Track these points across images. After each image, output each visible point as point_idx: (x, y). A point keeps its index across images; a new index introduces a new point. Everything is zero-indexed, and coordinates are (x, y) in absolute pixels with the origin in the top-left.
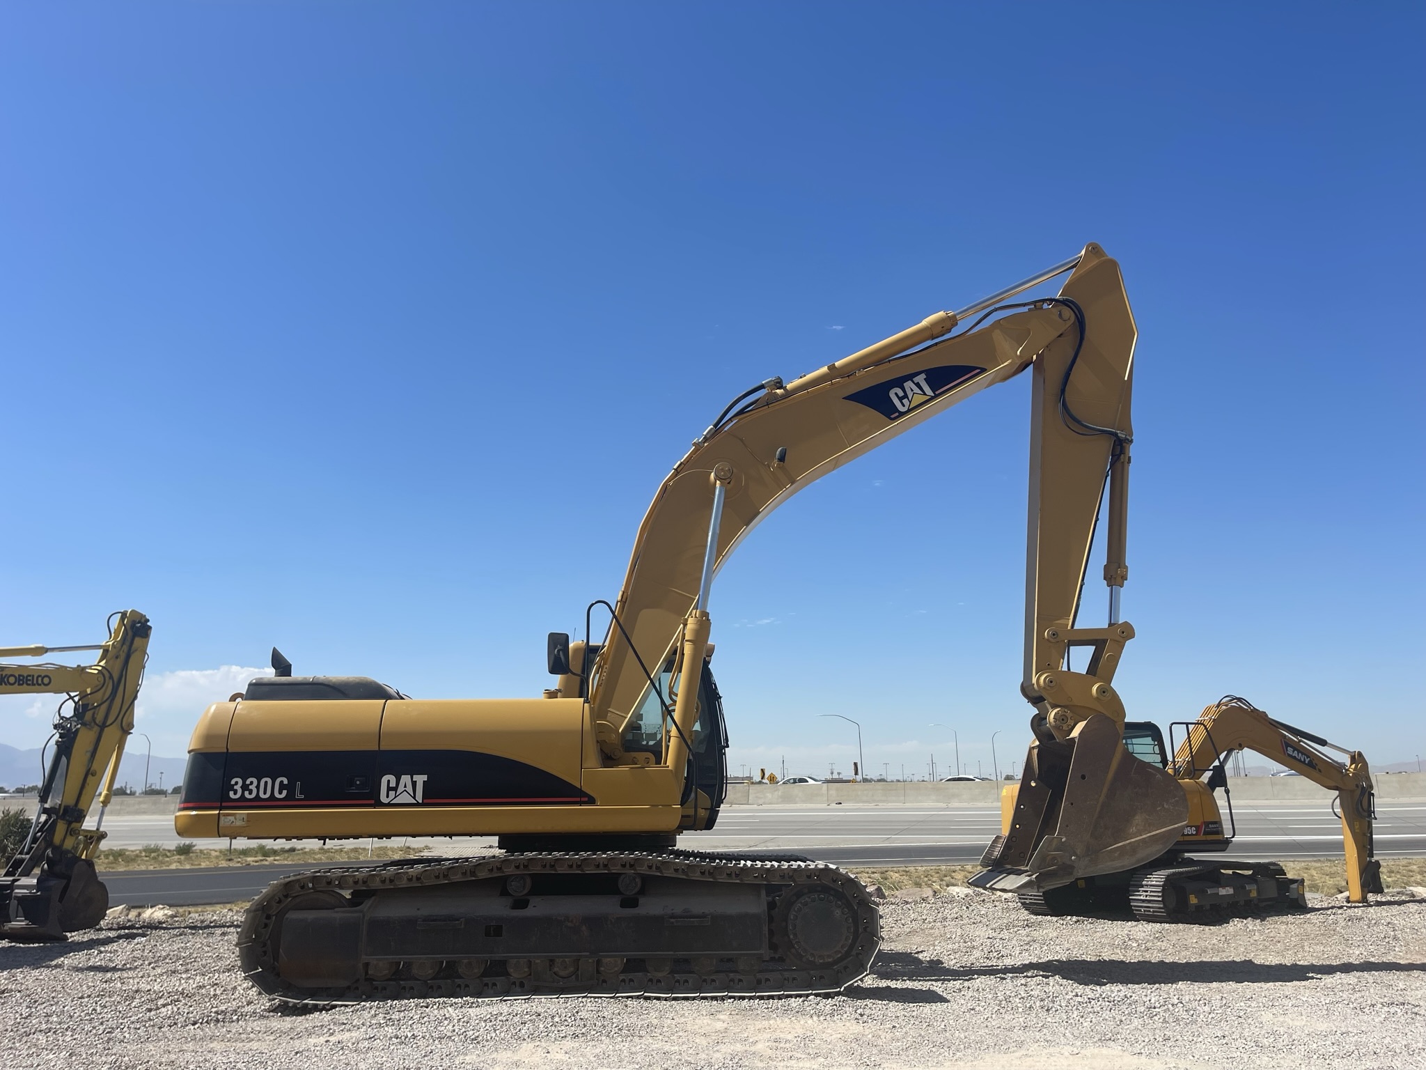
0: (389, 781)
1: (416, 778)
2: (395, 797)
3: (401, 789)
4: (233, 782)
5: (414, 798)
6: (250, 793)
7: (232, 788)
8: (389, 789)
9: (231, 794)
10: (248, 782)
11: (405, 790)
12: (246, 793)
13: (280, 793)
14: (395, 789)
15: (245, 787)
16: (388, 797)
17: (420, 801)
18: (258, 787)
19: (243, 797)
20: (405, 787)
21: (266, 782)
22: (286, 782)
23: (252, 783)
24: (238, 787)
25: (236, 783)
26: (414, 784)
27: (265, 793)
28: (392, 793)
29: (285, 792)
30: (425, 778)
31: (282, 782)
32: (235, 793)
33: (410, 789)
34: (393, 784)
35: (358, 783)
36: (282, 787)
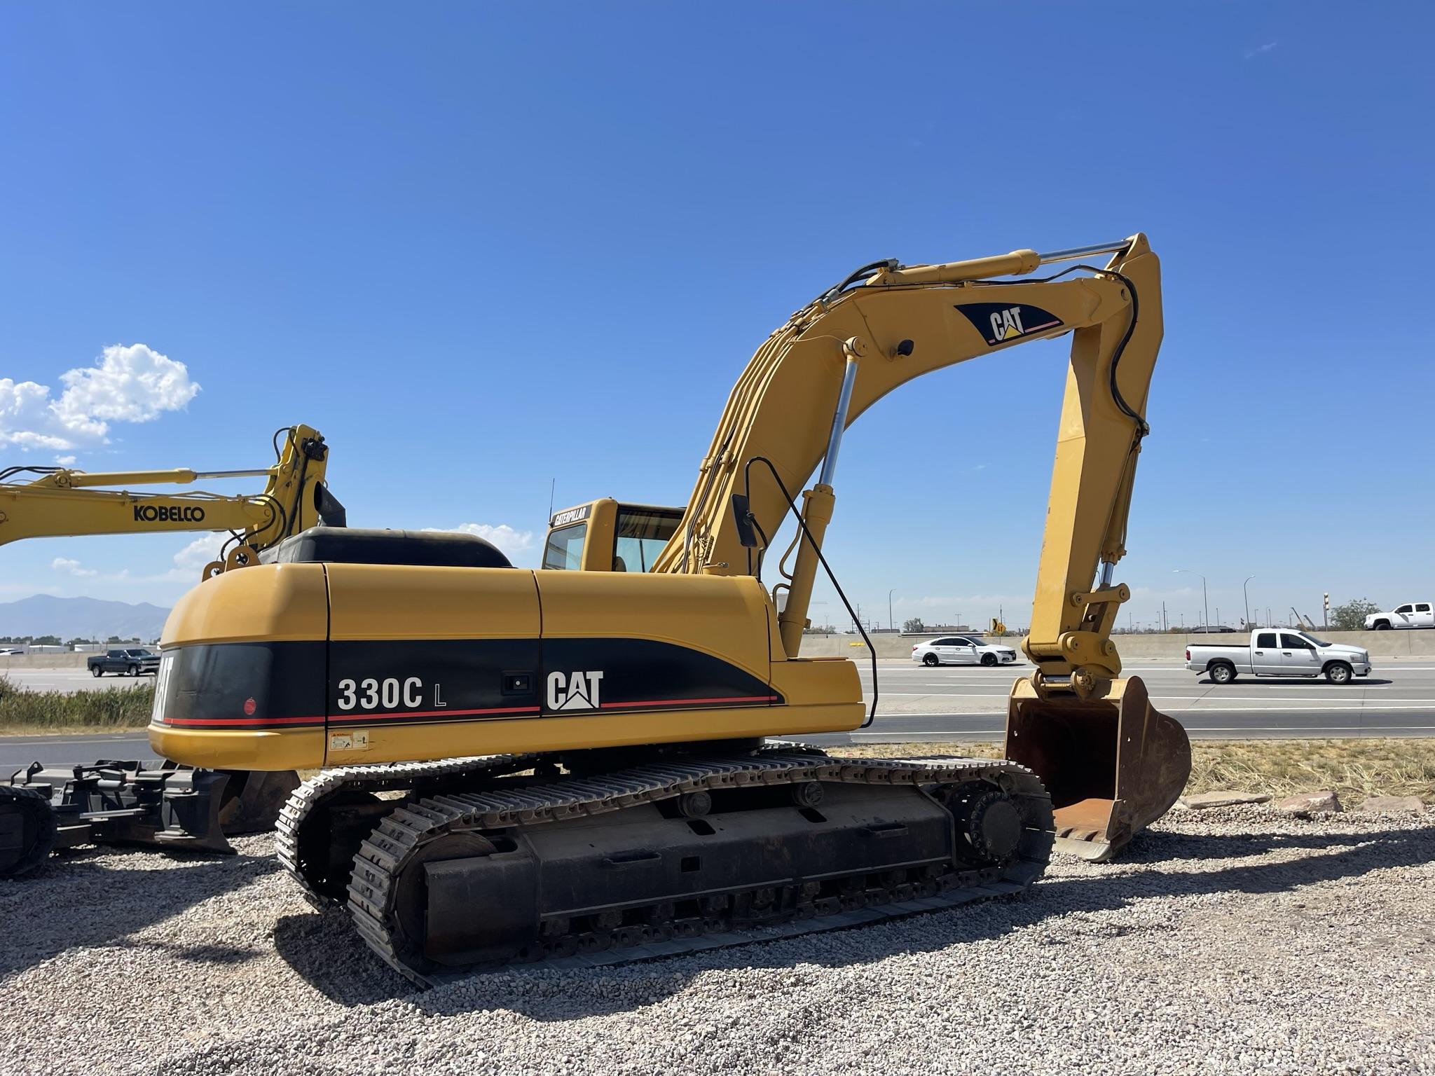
0: (557, 680)
1: (590, 675)
2: (567, 701)
3: (572, 690)
4: (342, 685)
5: (589, 701)
6: (370, 700)
7: (340, 694)
8: (559, 691)
9: (341, 703)
10: (364, 685)
11: (578, 692)
12: (364, 702)
13: (413, 700)
14: (565, 690)
15: (360, 693)
16: (557, 701)
17: (597, 706)
18: (379, 692)
19: (358, 709)
20: (578, 687)
21: (391, 686)
22: (419, 683)
23: (370, 686)
24: (349, 693)
25: (347, 687)
26: (588, 683)
27: (390, 701)
28: (562, 697)
29: (419, 699)
30: (600, 675)
31: (413, 684)
32: (347, 701)
33: (583, 690)
34: (562, 684)
35: (518, 683)
36: (414, 691)
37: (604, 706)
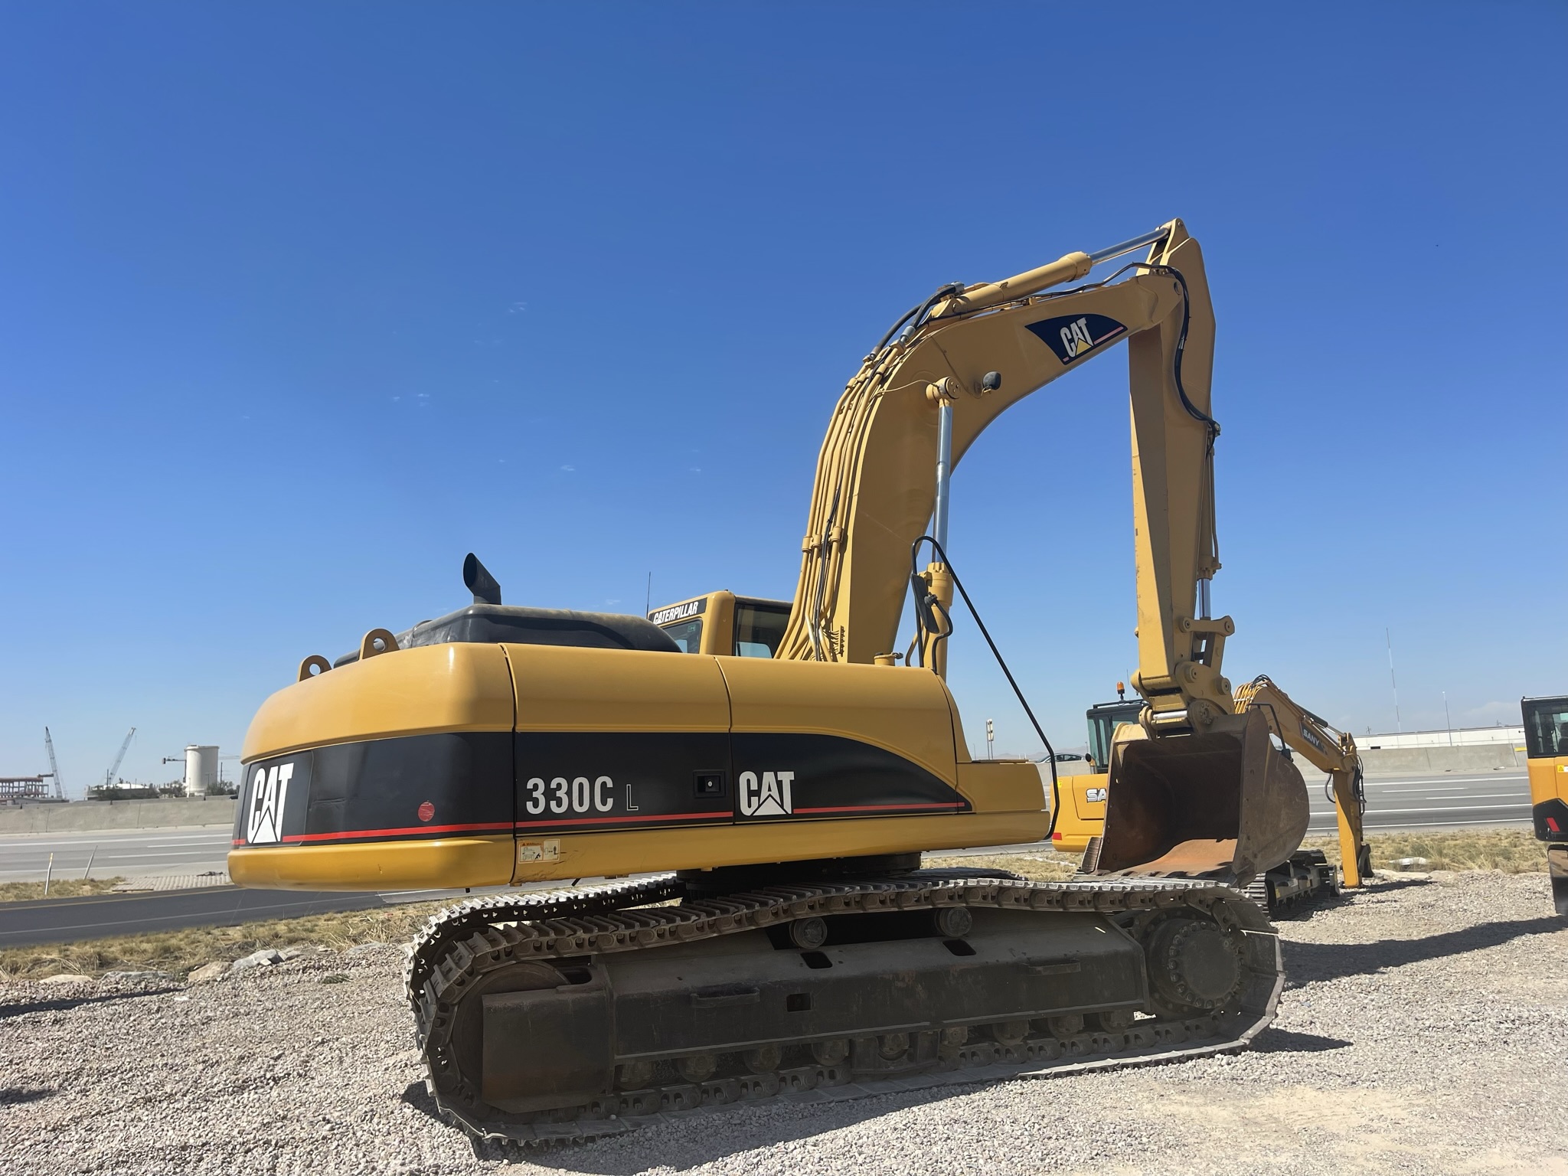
0: (748, 781)
1: (781, 776)
2: (760, 806)
3: (764, 793)
4: (530, 786)
5: (782, 806)
6: (559, 805)
7: (529, 795)
8: (751, 793)
9: (529, 805)
10: (553, 785)
11: (770, 795)
12: (553, 804)
13: (604, 803)
14: (757, 793)
15: (550, 794)
16: (749, 805)
17: (790, 812)
18: (569, 793)
19: (547, 813)
20: (770, 790)
21: (581, 785)
22: (610, 784)
23: (559, 787)
24: (538, 794)
25: (536, 787)
26: (779, 784)
27: (581, 804)
28: (754, 801)
29: (610, 801)
30: (793, 775)
31: (604, 784)
32: (536, 805)
33: (775, 793)
34: (754, 787)
35: (710, 784)
36: (606, 793)
37: (797, 811)
